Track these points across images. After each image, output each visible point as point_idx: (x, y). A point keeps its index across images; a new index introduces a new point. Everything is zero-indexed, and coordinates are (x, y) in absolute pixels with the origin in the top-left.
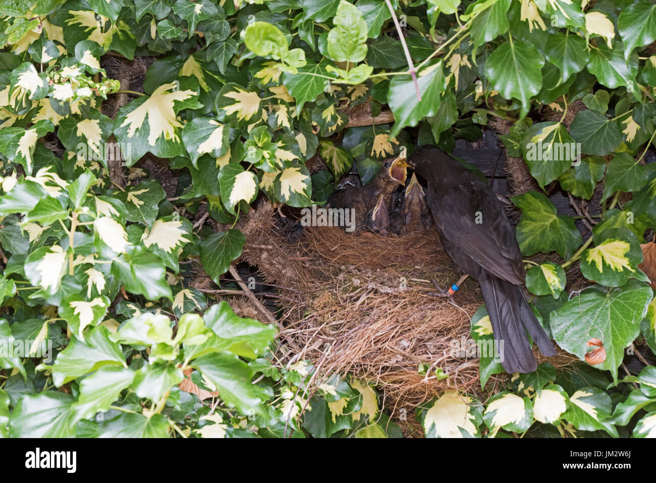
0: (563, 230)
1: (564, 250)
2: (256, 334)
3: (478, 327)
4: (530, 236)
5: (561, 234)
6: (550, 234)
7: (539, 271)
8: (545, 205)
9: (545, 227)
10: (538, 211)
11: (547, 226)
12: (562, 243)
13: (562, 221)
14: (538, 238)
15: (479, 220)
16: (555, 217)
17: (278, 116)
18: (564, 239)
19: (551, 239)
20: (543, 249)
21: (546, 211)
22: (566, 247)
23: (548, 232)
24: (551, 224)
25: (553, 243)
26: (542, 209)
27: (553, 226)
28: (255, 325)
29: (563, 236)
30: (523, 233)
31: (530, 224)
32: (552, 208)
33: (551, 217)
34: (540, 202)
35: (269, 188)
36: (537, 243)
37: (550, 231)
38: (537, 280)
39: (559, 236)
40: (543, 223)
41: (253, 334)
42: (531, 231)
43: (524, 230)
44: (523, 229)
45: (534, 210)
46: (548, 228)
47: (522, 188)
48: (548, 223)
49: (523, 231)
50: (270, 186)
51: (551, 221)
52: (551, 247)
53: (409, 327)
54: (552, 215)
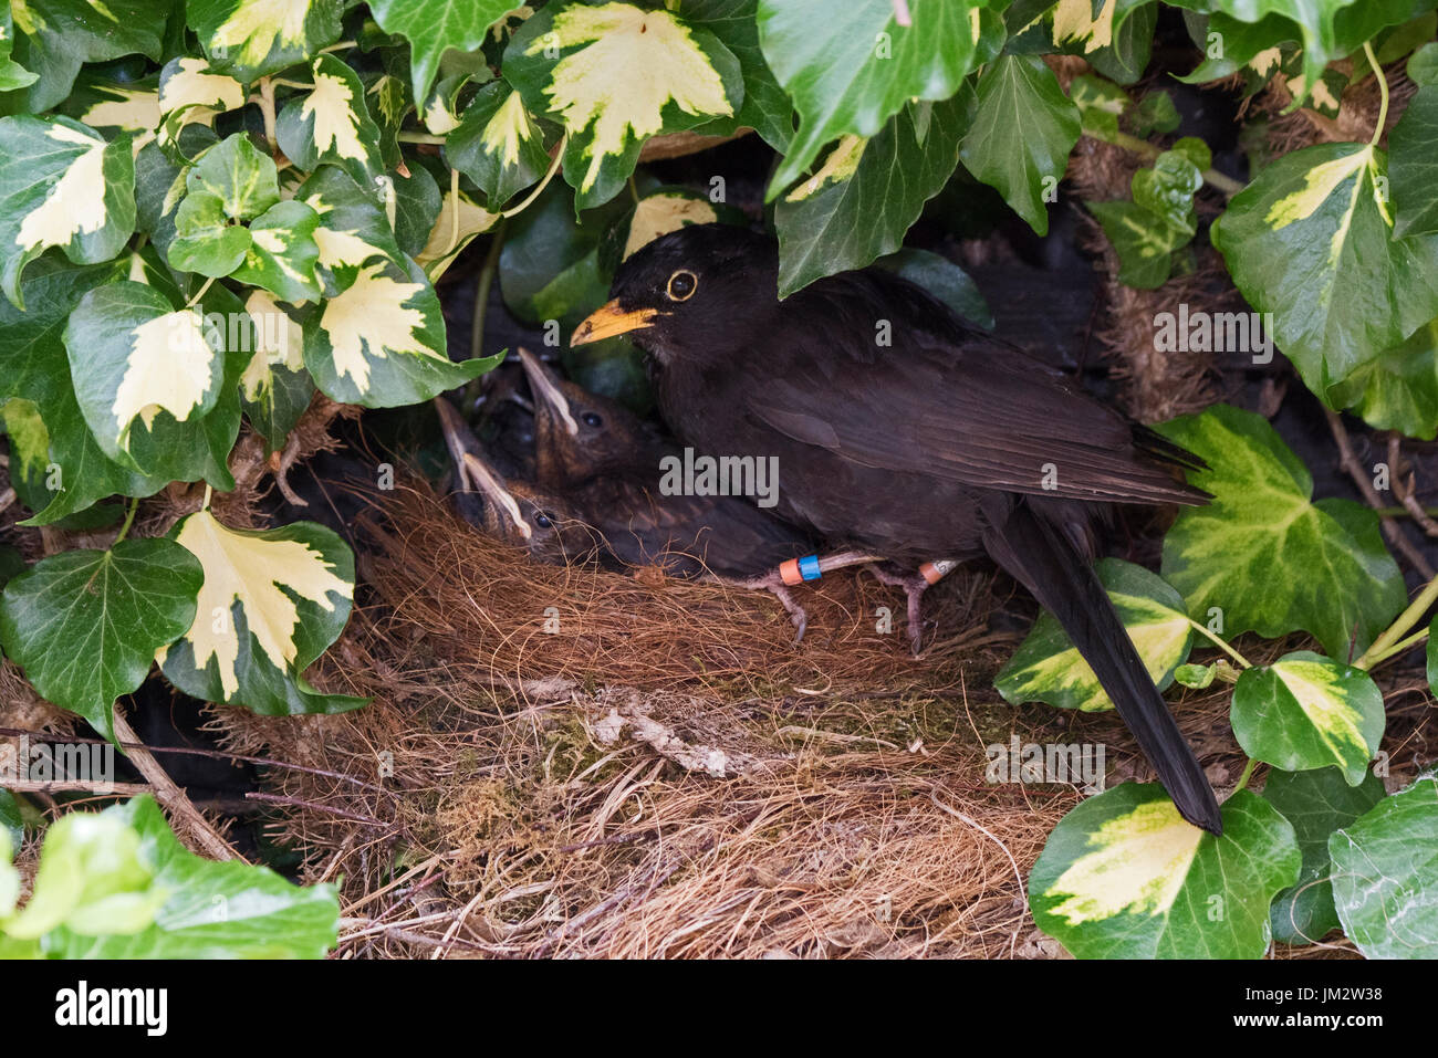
0: (1334, 553)
1: (1339, 628)
2: (268, 920)
3: (1059, 899)
4: (1212, 572)
5: (1327, 572)
6: (1287, 569)
7: (1274, 687)
8: (1268, 460)
9: (1268, 540)
10: (1245, 482)
11: (1275, 539)
12: (1333, 604)
13: (1331, 520)
14: (1244, 582)
15: (883, 338)
16: (1303, 506)
17: (313, 115)
18: (1340, 589)
19: (1290, 587)
20: (1261, 622)
21: (1272, 482)
22: (1346, 619)
23: (1278, 559)
24: (1291, 530)
25: (1299, 600)
26: (1258, 470)
27: (1297, 539)
28: (263, 885)
29: (1335, 577)
30: (1187, 561)
31: (1213, 529)
32: (1294, 473)
33: (1290, 506)
34: (1252, 448)
35: (258, 393)
36: (1238, 599)
37: (1287, 555)
38: (1273, 715)
39: (1320, 577)
40: (1260, 527)
41: (256, 919)
42: (1218, 555)
43: (1194, 551)
44: (1188, 545)
45: (1231, 478)
46: (1280, 545)
47: (1165, 408)
48: (1279, 528)
49: (1188, 553)
50: (260, 385)
51: (1290, 519)
52: (1291, 616)
53: (795, 903)
54: (1294, 499)
